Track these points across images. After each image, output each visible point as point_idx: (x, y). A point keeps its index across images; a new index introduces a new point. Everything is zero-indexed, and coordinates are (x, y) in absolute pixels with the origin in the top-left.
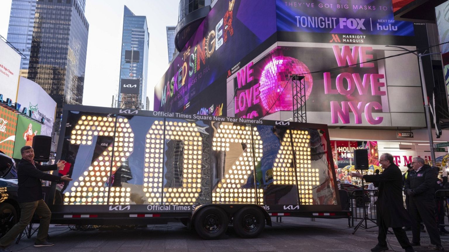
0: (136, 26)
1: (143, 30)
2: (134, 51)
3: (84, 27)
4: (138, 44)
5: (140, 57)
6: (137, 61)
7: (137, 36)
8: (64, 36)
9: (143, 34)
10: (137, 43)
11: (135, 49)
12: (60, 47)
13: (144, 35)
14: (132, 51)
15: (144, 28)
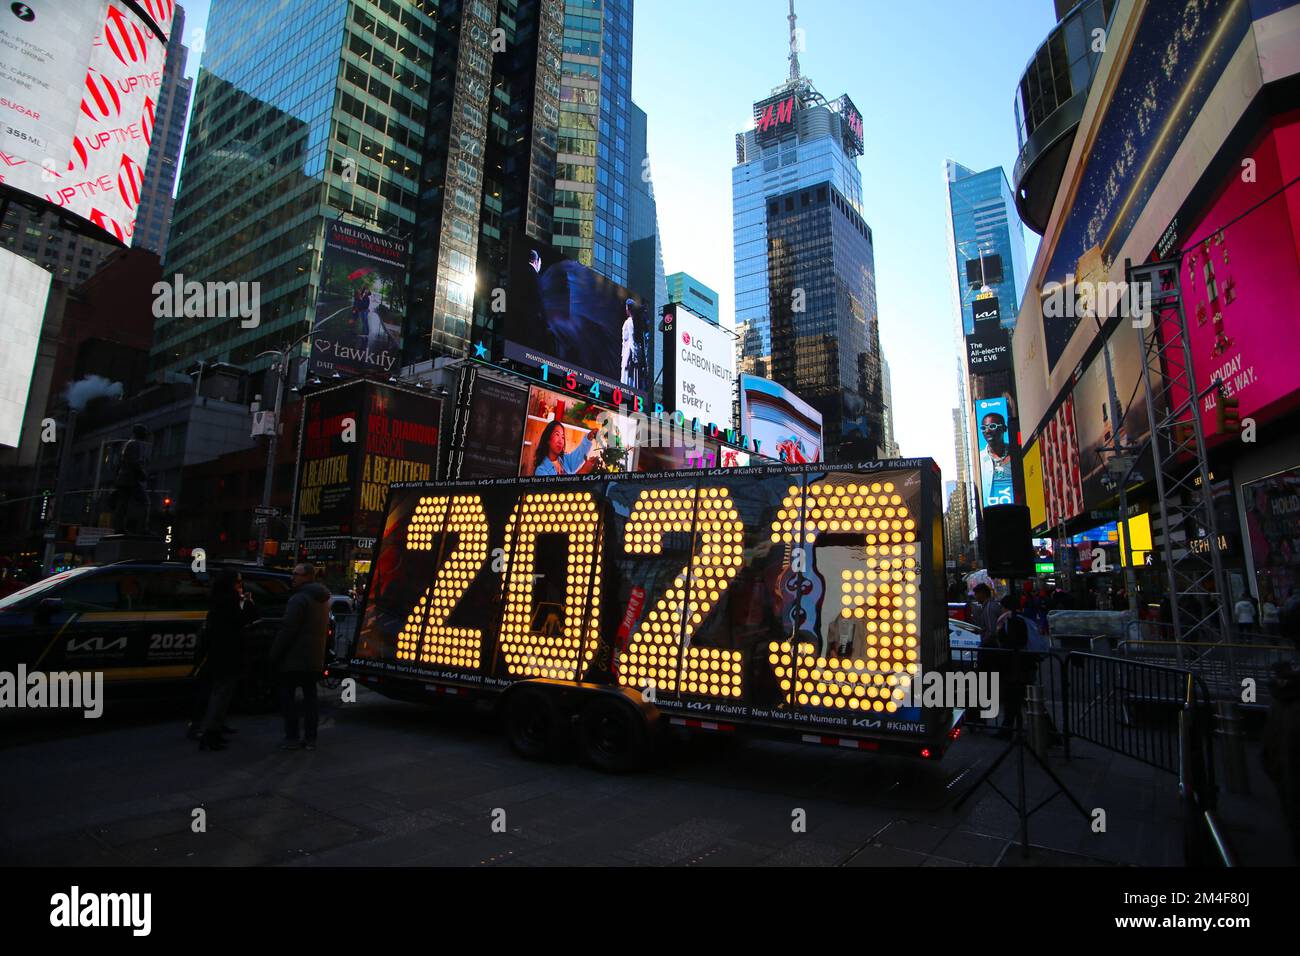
0: (982, 196)
1: (1000, 201)
2: (986, 259)
3: (861, 238)
4: (994, 239)
5: (1005, 268)
6: (998, 278)
7: (989, 220)
8: (823, 269)
9: (1001, 209)
10: (991, 235)
11: (988, 252)
12: (820, 295)
13: (1004, 213)
14: (979, 259)
15: (1002, 195)
